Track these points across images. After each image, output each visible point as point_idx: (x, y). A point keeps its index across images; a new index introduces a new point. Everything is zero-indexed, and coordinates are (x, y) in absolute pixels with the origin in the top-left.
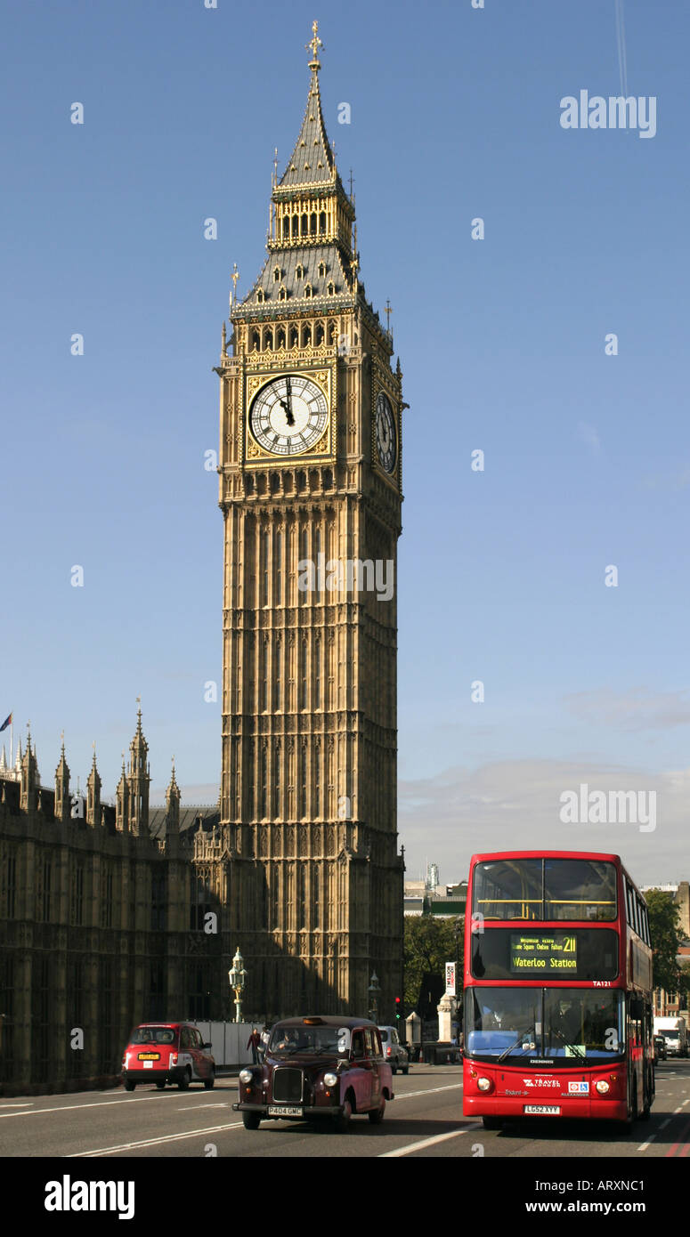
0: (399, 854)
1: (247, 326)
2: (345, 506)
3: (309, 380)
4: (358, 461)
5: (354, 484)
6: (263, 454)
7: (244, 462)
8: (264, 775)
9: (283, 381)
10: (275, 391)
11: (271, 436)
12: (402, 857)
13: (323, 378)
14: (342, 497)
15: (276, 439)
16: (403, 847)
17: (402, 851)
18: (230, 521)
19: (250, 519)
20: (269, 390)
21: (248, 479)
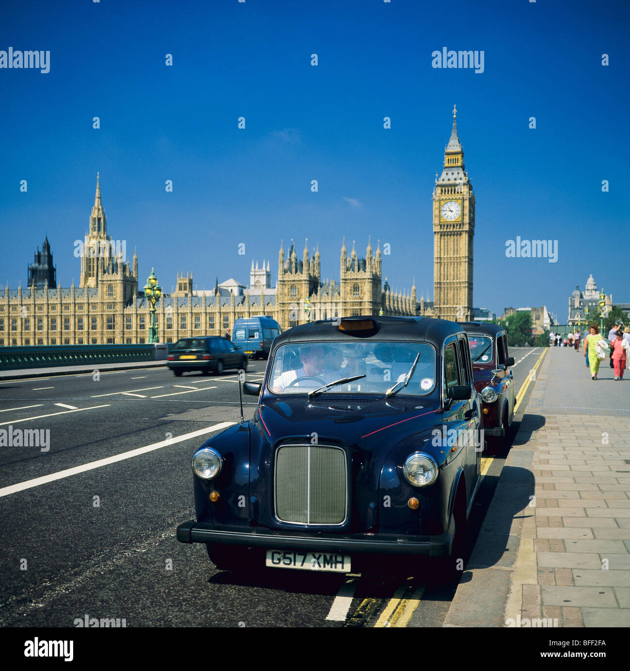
1: (440, 188)
2: (465, 233)
3: (456, 202)
4: (468, 222)
5: (466, 228)
6: (445, 220)
7: (440, 222)
8: (444, 296)
9: (450, 203)
10: (448, 205)
11: (446, 216)
13: (459, 202)
14: (463, 231)
15: (448, 216)
18: (436, 236)
19: (441, 235)
20: (446, 205)
21: (441, 226)
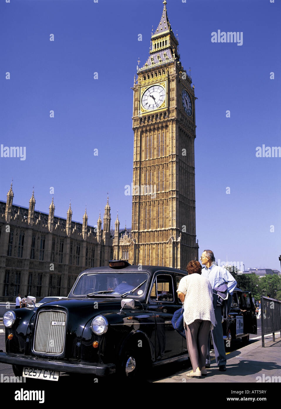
0: (197, 242)
1: (142, 75)
2: (171, 123)
3: (159, 86)
4: (175, 108)
5: (173, 115)
6: (145, 111)
8: (146, 215)
9: (152, 88)
10: (149, 91)
12: (197, 243)
13: (164, 84)
14: (170, 120)
15: (150, 105)
16: (198, 240)
17: (198, 241)
18: (136, 134)
19: (141, 132)
20: (147, 91)
21: (141, 119)
